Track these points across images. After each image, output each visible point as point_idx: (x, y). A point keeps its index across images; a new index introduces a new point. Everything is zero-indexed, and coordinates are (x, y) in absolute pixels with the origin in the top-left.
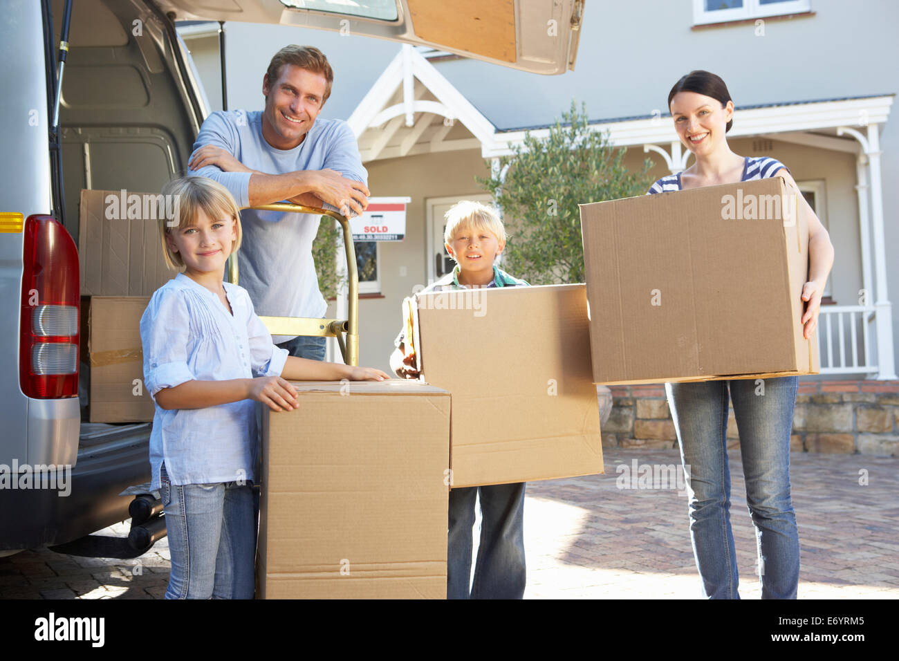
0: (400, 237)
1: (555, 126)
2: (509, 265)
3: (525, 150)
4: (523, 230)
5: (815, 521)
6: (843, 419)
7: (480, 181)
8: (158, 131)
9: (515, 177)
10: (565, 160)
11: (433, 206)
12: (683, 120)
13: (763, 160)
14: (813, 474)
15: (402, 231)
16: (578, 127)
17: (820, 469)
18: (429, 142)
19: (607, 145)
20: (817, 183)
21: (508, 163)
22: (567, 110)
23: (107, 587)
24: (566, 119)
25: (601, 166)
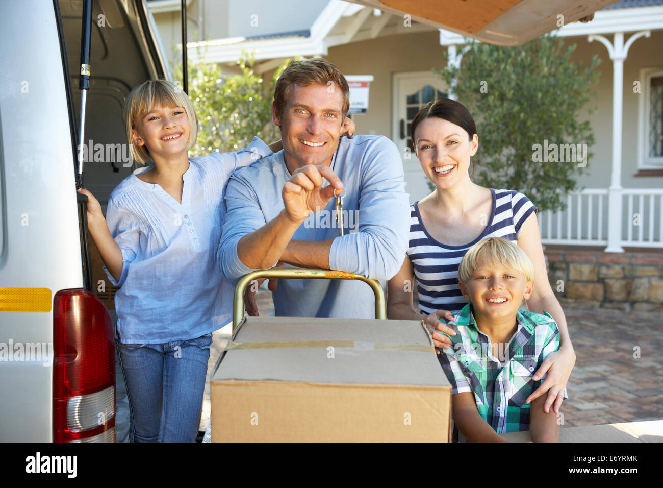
0: (364, 111)
7: (437, 71)
11: (398, 80)
15: (366, 106)
21: (463, 51)
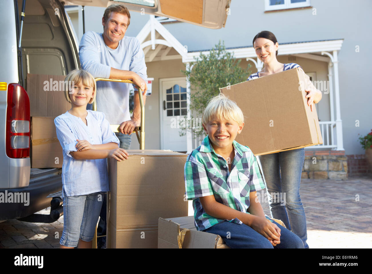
0: (150, 94)
1: (212, 50)
2: (194, 105)
3: (200, 59)
4: (199, 91)
5: (316, 205)
6: (324, 166)
7: (182, 72)
8: (57, 50)
9: (196, 70)
10: (217, 64)
11: (162, 82)
12: (259, 49)
13: (291, 64)
14: (313, 187)
15: (150, 92)
16: (221, 51)
17: (316, 185)
18: (160, 56)
19: (233, 58)
20: (313, 74)
21: (193, 64)
22: (217, 44)
23: (39, 234)
24: (217, 47)
25: (231, 66)
